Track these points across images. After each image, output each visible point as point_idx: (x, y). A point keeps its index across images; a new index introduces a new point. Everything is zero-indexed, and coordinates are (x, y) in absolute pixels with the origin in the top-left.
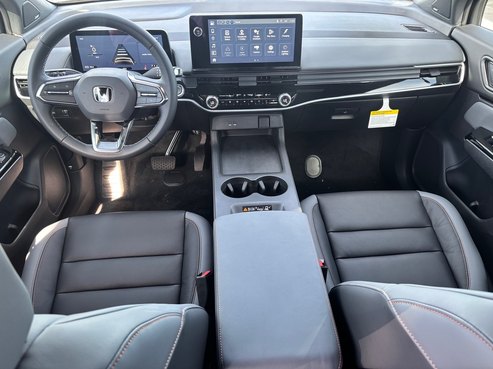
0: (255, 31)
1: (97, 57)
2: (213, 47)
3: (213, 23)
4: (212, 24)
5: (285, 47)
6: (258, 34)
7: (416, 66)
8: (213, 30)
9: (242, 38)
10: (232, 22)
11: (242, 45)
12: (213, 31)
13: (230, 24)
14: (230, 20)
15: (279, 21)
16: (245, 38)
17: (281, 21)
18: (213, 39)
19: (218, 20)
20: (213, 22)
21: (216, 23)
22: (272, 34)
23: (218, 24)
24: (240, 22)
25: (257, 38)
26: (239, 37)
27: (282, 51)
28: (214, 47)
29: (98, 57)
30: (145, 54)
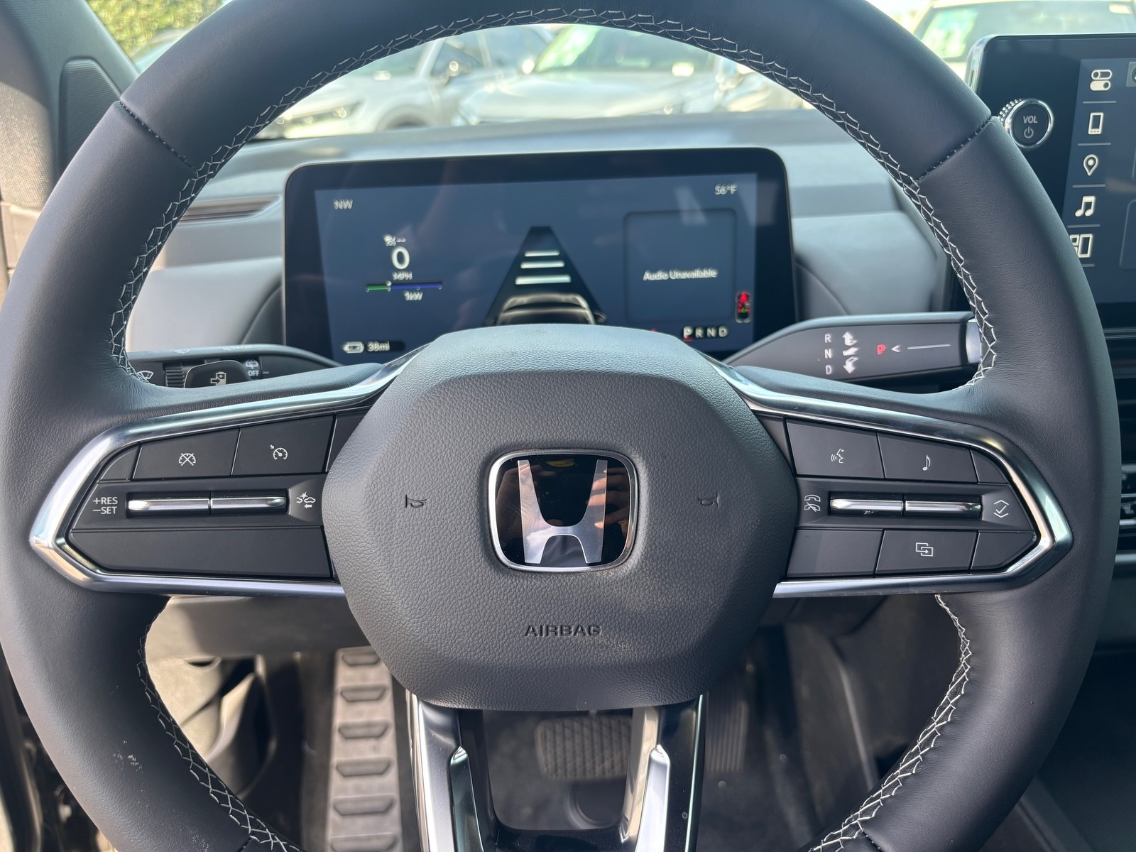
2: (1079, 213)
3: (1107, 80)
4: (1097, 85)
8: (1097, 119)
12: (1096, 126)
18: (1090, 167)
20: (1106, 74)
21: (1120, 80)
23: (1129, 84)
28: (1089, 213)
29: (419, 297)
30: (661, 276)
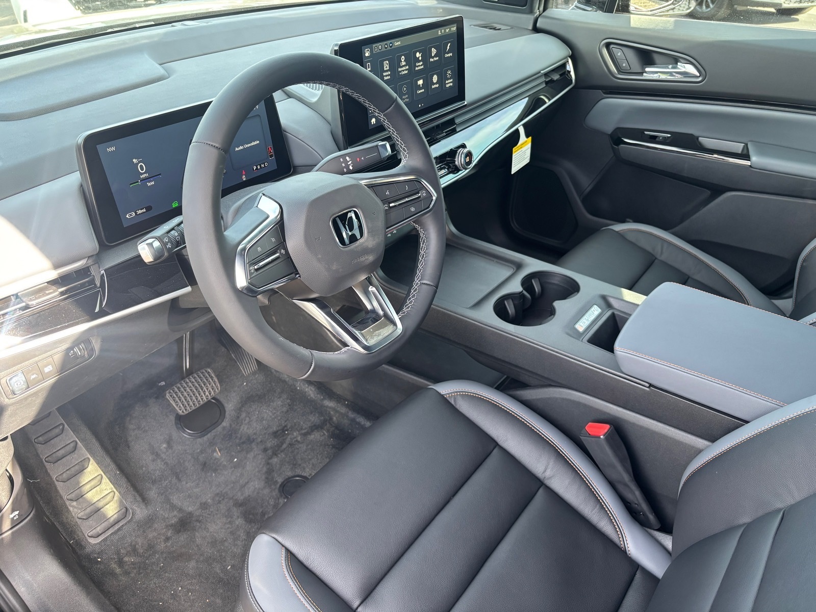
0: (418, 55)
1: (149, 184)
3: (369, 52)
4: (367, 55)
5: (449, 74)
6: (420, 58)
7: (542, 72)
8: (369, 65)
9: (403, 71)
10: (391, 45)
11: (404, 84)
12: (369, 67)
13: (389, 48)
14: (388, 42)
15: (441, 32)
16: (406, 70)
17: (443, 31)
19: (374, 45)
20: (368, 50)
21: (371, 52)
22: (436, 56)
23: (374, 52)
24: (399, 43)
25: (419, 66)
26: (400, 69)
27: (447, 82)
29: (153, 183)
30: (241, 148)
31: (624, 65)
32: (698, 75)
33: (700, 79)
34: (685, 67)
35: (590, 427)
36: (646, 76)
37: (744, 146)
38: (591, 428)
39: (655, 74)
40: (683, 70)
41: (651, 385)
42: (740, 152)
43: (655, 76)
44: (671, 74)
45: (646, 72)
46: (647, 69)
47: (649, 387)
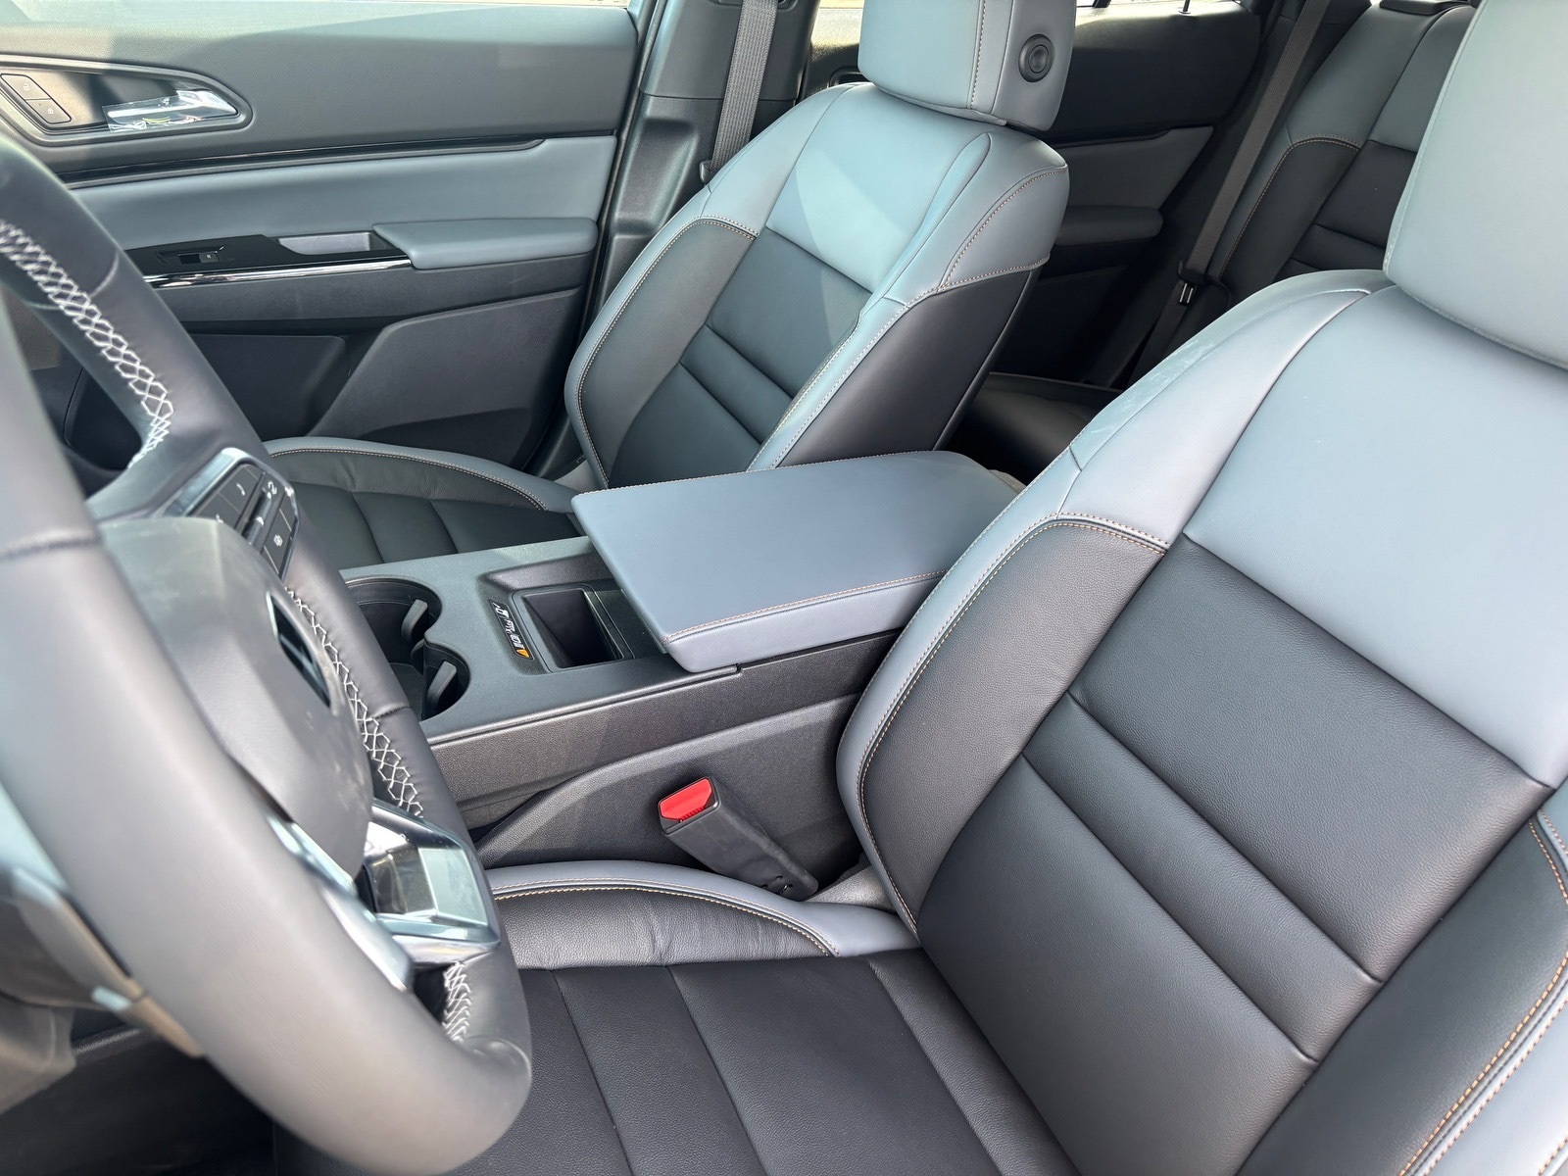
31: (50, 111)
32: (233, 110)
33: (242, 118)
34: (197, 98)
35: (668, 808)
36: (116, 130)
37: (370, 237)
38: (672, 809)
39: (133, 119)
40: (197, 104)
41: (739, 667)
42: (368, 249)
43: (139, 127)
44: (174, 116)
45: (112, 121)
46: (112, 114)
47: (739, 671)
